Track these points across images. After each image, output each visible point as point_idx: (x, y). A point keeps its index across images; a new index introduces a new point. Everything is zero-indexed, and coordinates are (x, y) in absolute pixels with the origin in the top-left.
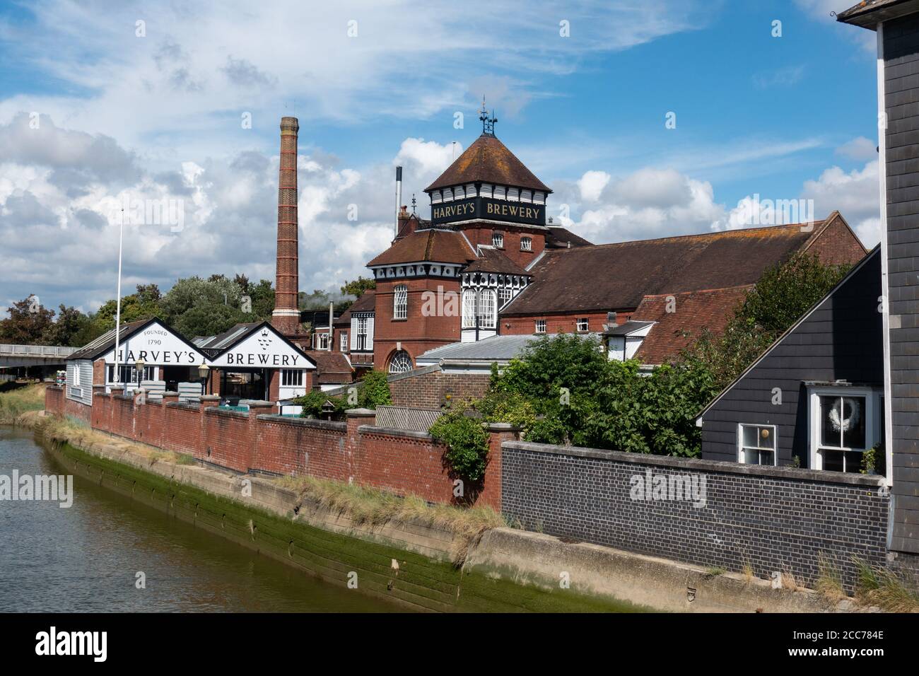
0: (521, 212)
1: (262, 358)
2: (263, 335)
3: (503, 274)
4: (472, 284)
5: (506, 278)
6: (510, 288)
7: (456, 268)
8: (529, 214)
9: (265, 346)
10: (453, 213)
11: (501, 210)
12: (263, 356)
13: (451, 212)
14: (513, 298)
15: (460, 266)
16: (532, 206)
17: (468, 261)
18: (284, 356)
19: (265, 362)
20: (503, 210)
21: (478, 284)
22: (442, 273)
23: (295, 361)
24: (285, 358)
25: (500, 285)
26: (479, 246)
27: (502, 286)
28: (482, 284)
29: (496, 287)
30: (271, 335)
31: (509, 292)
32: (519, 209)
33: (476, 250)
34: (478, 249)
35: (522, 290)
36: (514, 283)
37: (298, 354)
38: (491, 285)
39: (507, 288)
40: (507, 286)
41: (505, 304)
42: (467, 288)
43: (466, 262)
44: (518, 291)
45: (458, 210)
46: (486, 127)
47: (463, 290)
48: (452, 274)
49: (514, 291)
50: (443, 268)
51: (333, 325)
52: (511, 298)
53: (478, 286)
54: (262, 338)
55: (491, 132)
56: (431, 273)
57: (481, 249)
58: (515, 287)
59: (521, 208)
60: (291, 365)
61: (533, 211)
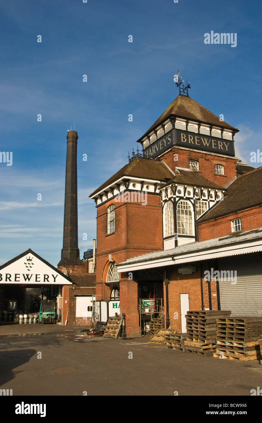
0: (213, 144)
1: (26, 277)
2: (28, 260)
3: (198, 186)
4: (169, 196)
5: (202, 191)
6: (206, 200)
7: (155, 185)
8: (220, 146)
9: (29, 268)
10: (157, 149)
11: (194, 140)
12: (27, 275)
13: (156, 150)
14: (210, 209)
15: (159, 182)
16: (222, 140)
17: (165, 178)
18: (45, 275)
19: (29, 280)
20: (196, 140)
21: (175, 194)
22: (142, 188)
23: (55, 278)
24: (46, 277)
25: (196, 197)
26: (177, 168)
27: (198, 197)
28: (177, 194)
29: (192, 198)
30: (35, 260)
31: (206, 204)
32: (211, 142)
33: (174, 171)
34: (176, 170)
35: (218, 202)
36: (210, 195)
37: (58, 274)
38: (187, 196)
39: (203, 200)
40: (203, 198)
41: (202, 214)
42: (166, 201)
43: (165, 180)
44: (214, 203)
45: (161, 145)
46: (182, 90)
47: (163, 204)
48: (152, 189)
49: (210, 202)
50: (142, 183)
51: (96, 256)
52: (208, 209)
53: (174, 196)
54: (27, 262)
55: (186, 95)
56: (131, 187)
57: (179, 170)
58: (210, 199)
59: (213, 141)
60: (51, 281)
61: (223, 144)
